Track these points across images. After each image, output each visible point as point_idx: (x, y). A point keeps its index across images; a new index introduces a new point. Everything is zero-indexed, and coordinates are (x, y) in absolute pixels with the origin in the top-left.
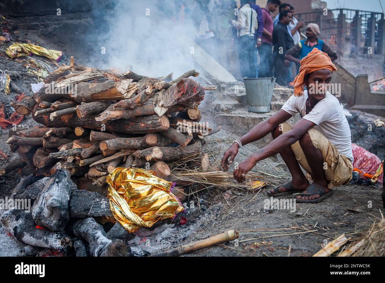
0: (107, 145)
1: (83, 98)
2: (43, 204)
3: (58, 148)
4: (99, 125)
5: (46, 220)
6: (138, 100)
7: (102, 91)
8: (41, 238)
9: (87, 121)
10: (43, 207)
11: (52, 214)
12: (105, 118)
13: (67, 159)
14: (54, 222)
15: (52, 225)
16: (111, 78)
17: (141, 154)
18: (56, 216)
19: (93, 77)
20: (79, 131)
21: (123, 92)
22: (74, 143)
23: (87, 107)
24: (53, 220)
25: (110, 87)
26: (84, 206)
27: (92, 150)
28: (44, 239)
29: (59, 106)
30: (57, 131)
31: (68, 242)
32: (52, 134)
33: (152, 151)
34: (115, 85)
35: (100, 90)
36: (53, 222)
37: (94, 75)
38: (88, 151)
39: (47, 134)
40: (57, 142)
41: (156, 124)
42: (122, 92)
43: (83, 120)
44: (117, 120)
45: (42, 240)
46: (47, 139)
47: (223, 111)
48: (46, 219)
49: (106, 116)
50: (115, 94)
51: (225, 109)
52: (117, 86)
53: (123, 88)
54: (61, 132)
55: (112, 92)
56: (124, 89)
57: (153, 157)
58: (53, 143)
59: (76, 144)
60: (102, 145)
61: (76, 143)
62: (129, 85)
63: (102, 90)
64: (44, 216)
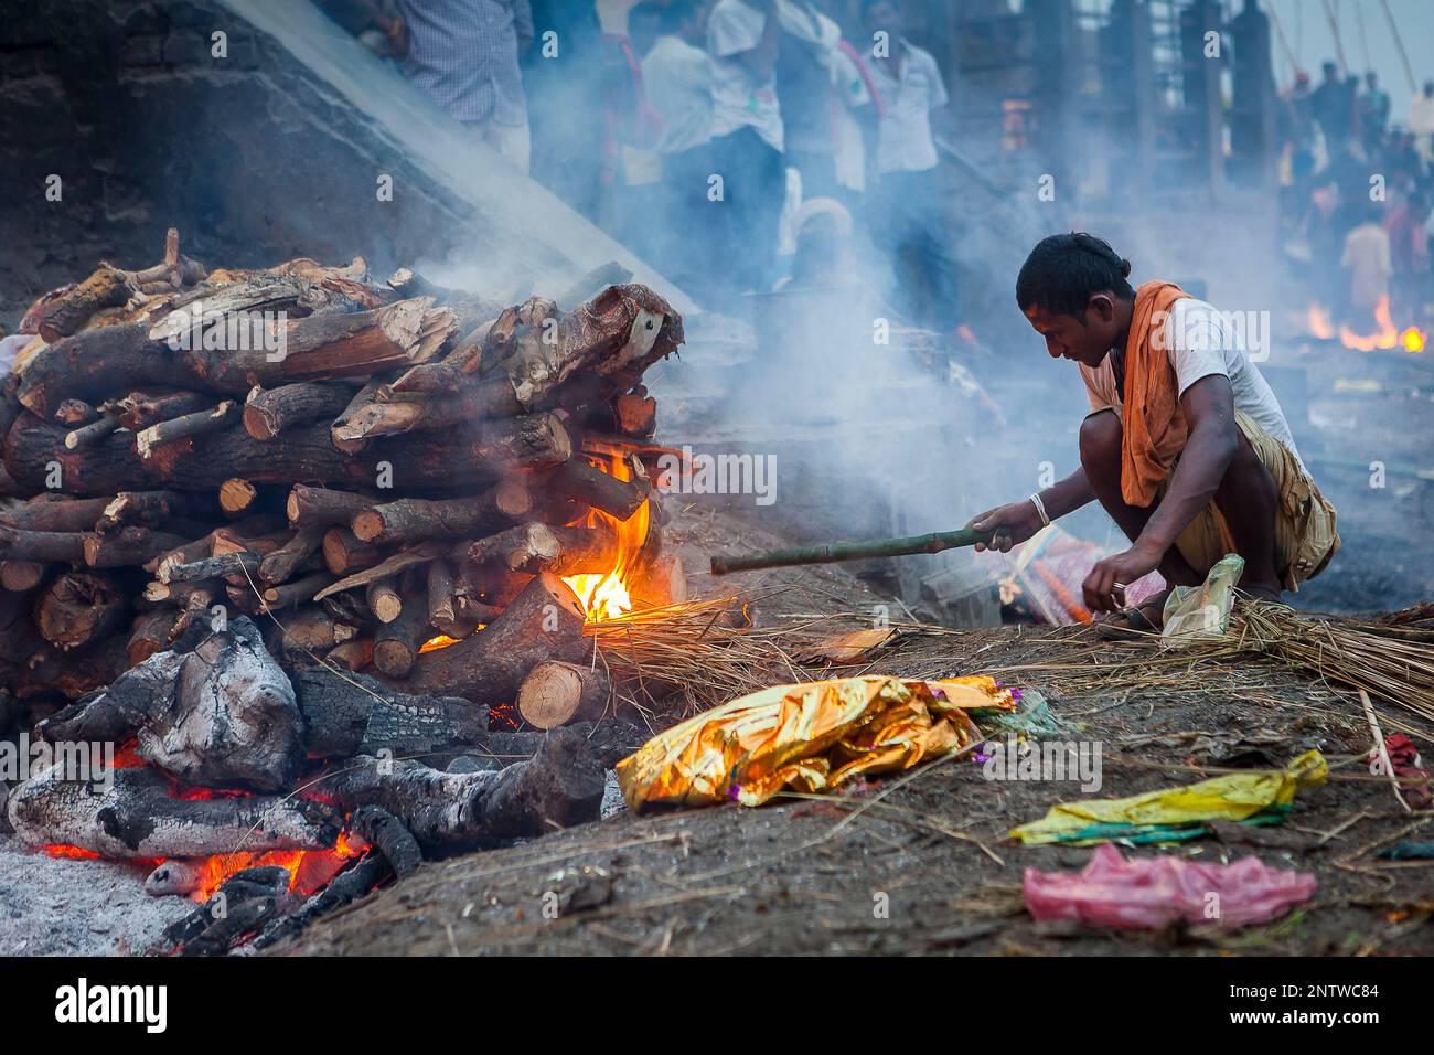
0: (382, 519)
1: (251, 374)
2: (222, 708)
3: (147, 567)
4: (313, 465)
5: (245, 756)
6: (472, 363)
7: (325, 344)
8: (229, 819)
9: (268, 455)
10: (225, 718)
11: (263, 733)
12: (369, 428)
13: (187, 600)
14: (276, 757)
15: (269, 766)
16: (355, 297)
17: (489, 547)
18: (277, 739)
19: (262, 300)
20: (236, 495)
21: (406, 342)
22: (218, 540)
23: (283, 400)
24: (271, 752)
25: (354, 325)
26: (349, 713)
27: (295, 555)
28: (243, 818)
29: (162, 407)
30: (142, 501)
31: (331, 818)
32: (127, 515)
33: (525, 535)
34: (374, 319)
35: (317, 340)
36: (273, 758)
37: (264, 294)
38: (283, 559)
39: (107, 512)
40: (143, 543)
41: (534, 444)
42: (401, 342)
43: (252, 453)
44: (406, 433)
45: (236, 823)
46: (111, 531)
47: (675, 428)
48: (245, 752)
49: (371, 423)
50: (377, 351)
51: (682, 419)
52: (383, 324)
53: (404, 329)
54: (153, 505)
55: (363, 346)
56: (409, 332)
57: (534, 554)
58: (129, 545)
59: (224, 542)
60: (364, 523)
61: (227, 538)
62: (424, 317)
63: (324, 339)
64: (234, 744)
